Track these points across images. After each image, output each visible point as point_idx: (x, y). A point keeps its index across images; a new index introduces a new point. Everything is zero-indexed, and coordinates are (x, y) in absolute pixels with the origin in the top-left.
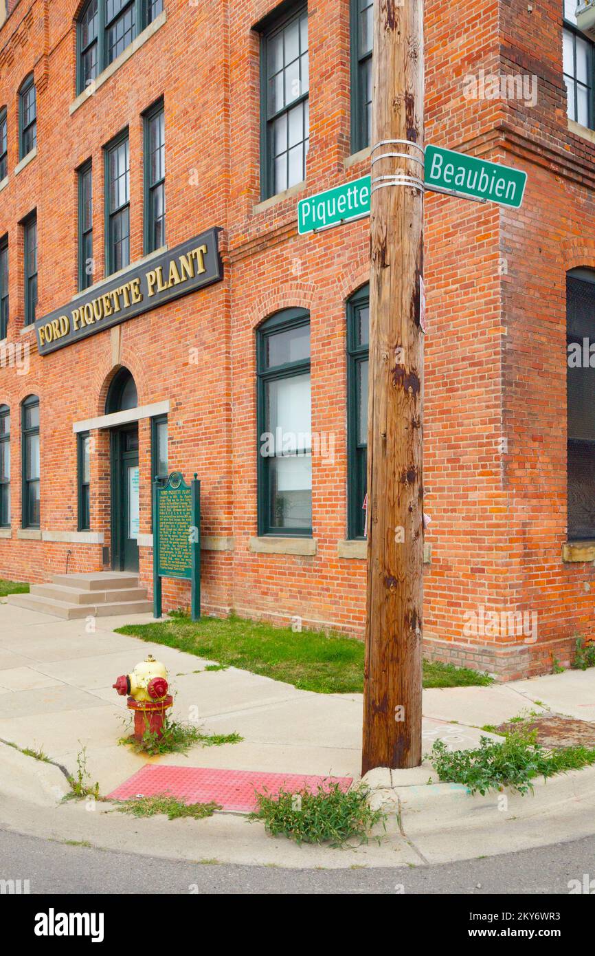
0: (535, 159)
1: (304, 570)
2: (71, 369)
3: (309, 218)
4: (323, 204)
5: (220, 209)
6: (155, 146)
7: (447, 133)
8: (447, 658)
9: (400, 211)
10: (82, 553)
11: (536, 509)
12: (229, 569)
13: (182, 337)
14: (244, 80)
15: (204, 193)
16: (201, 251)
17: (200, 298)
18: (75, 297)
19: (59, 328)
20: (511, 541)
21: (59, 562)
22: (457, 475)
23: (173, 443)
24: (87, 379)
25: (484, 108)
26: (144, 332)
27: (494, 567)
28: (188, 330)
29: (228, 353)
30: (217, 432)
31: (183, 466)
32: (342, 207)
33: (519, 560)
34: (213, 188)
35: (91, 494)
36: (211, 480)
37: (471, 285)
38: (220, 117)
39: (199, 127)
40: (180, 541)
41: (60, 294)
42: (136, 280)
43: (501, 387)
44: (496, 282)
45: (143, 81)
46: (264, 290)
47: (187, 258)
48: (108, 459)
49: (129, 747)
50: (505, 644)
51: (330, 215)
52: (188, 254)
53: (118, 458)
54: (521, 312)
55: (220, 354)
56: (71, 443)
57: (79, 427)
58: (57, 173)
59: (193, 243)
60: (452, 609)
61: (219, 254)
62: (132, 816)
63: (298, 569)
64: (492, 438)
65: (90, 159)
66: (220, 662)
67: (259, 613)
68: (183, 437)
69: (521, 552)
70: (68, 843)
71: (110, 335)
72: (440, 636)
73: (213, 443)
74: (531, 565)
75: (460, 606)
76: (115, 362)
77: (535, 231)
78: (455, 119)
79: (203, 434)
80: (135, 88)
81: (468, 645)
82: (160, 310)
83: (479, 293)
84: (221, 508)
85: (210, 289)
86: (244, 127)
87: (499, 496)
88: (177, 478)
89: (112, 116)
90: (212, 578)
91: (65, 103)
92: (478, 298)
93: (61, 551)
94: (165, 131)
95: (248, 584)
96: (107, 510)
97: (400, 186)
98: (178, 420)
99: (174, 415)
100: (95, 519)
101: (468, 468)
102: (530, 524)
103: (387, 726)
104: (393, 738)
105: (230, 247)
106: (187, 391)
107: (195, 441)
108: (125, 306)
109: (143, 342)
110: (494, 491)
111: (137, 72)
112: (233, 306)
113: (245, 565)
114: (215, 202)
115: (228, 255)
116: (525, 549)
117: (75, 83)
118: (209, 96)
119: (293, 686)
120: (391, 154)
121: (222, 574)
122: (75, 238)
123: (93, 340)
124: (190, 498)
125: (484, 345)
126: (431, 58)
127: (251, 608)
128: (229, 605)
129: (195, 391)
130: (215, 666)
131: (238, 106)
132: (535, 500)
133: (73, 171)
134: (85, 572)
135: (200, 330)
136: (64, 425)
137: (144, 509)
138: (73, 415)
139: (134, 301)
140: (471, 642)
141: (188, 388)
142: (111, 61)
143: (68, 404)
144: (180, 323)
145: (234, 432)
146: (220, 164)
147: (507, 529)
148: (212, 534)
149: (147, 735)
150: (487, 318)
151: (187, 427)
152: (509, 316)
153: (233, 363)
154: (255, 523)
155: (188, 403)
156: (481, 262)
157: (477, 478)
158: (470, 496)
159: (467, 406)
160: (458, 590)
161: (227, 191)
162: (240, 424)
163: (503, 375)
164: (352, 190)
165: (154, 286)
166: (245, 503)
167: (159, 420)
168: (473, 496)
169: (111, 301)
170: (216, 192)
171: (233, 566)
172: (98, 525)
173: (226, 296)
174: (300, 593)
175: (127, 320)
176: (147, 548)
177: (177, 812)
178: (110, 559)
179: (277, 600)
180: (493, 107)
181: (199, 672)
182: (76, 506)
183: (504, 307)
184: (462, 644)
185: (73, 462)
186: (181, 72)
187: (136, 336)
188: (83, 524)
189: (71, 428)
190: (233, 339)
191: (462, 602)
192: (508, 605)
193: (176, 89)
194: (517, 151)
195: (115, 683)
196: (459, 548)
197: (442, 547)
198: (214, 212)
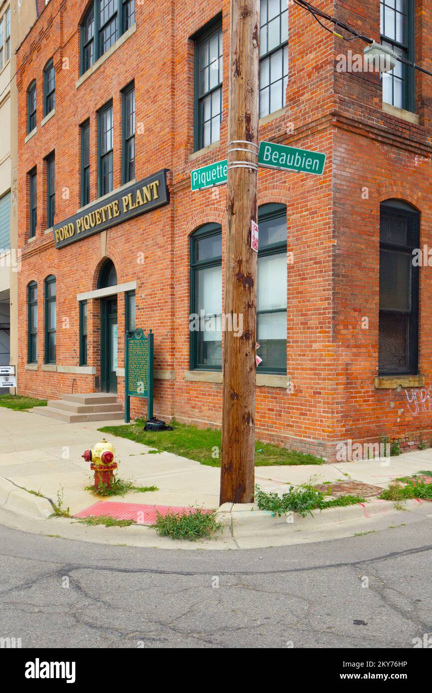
0: (358, 131)
1: (217, 392)
2: (76, 258)
3: (197, 181)
4: (204, 174)
5: (168, 157)
6: (130, 112)
7: (302, 115)
8: (299, 448)
9: (242, 182)
10: (82, 380)
11: (355, 355)
12: (172, 392)
13: (145, 240)
14: (184, 72)
15: (159, 145)
16: (156, 184)
17: (156, 215)
18: (79, 211)
19: (68, 231)
20: (338, 374)
21: (68, 386)
22: (306, 333)
23: (139, 309)
24: (86, 265)
25: (324, 101)
26: (122, 236)
27: (326, 391)
28: (148, 235)
29: (172, 251)
30: (165, 302)
31: (145, 324)
32: (214, 176)
33: (343, 386)
34: (164, 142)
35: (88, 341)
36: (161, 334)
37: (315, 212)
38: (169, 96)
39: (156, 102)
40: (141, 373)
41: (70, 208)
42: (116, 202)
43: (331, 278)
44: (330, 211)
45: (122, 69)
46: (195, 210)
47: (147, 188)
48: (99, 319)
49: (90, 491)
50: (333, 439)
51: (208, 180)
52: (148, 186)
53: (105, 318)
54: (347, 230)
55: (168, 252)
56: (76, 308)
57: (81, 297)
58: (68, 126)
59: (152, 178)
60: (302, 417)
61: (167, 186)
62: (86, 525)
63: (213, 392)
64: (326, 310)
65: (88, 119)
66: (159, 449)
67: (190, 420)
68: (145, 305)
69: (344, 381)
70: (48, 536)
71: (100, 237)
72: (295, 434)
73: (163, 309)
74: (352, 390)
75: (307, 415)
76: (103, 255)
77: (358, 178)
78: (307, 106)
79: (157, 303)
80: (117, 73)
81: (311, 440)
82: (131, 222)
83: (320, 218)
84: (168, 352)
85: (162, 209)
86: (184, 103)
87: (329, 346)
88: (139, 332)
89: (102, 90)
90: (161, 397)
91: (73, 80)
92: (319, 221)
93: (69, 379)
94: (136, 103)
95: (183, 401)
96: (98, 352)
97: (242, 167)
98: (141, 294)
99: (139, 291)
100: (90, 358)
101: (312, 328)
102: (351, 364)
103: (232, 479)
104: (235, 486)
105: (174, 182)
106: (148, 275)
107: (152, 308)
108: (109, 218)
109: (121, 242)
110: (327, 343)
111: (118, 63)
112: (176, 221)
113: (182, 389)
114: (165, 152)
115: (173, 187)
116: (347, 380)
117: (80, 67)
118: (162, 82)
119: (199, 463)
120: (236, 149)
121: (168, 395)
122: (79, 171)
123: (90, 240)
124: (148, 345)
125: (322, 251)
126: (294, 66)
127: (185, 416)
128: (172, 415)
129: (152, 275)
130: (154, 451)
131: (180, 89)
132: (355, 349)
133: (78, 126)
134: (84, 393)
135: (156, 236)
136: (71, 296)
137: (121, 352)
138: (77, 289)
139: (115, 215)
140: (313, 438)
141: (148, 273)
142: (103, 53)
143: (74, 282)
144: (144, 230)
145: (176, 303)
146: (168, 127)
147: (335, 367)
148: (162, 369)
149: (101, 485)
150: (324, 233)
151: (147, 299)
152: (338, 233)
153: (176, 258)
154: (188, 362)
155: (148, 282)
156: (321, 198)
157: (318, 335)
158: (313, 346)
159: (312, 289)
160: (306, 405)
161: (173, 145)
162: (179, 298)
163: (333, 270)
164: (219, 167)
165: (127, 206)
166: (182, 348)
167: (131, 294)
168: (315, 346)
169: (101, 215)
170: (166, 145)
171: (175, 389)
172: (92, 362)
173: (172, 214)
174: (214, 407)
175: (111, 227)
176: (122, 377)
177: (110, 523)
178: (100, 385)
179: (200, 412)
180: (329, 100)
181: (144, 454)
182: (79, 349)
183: (334, 227)
184: (308, 439)
185: (77, 320)
186: (145, 64)
187: (116, 238)
188: (83, 362)
189: (76, 298)
190: (176, 242)
191: (308, 413)
192: (335, 415)
193: (142, 76)
194: (345, 127)
195: (83, 454)
196: (307, 379)
197: (297, 378)
198: (164, 159)
